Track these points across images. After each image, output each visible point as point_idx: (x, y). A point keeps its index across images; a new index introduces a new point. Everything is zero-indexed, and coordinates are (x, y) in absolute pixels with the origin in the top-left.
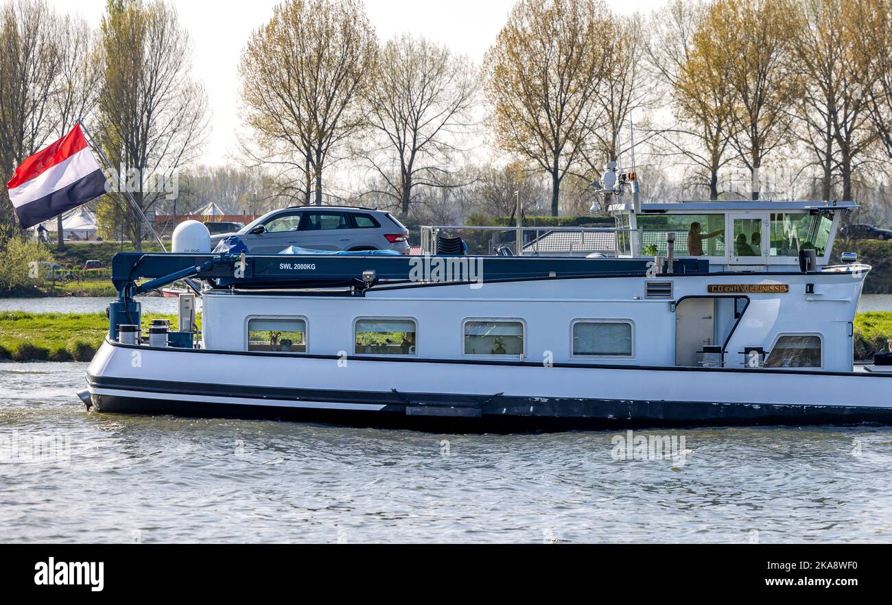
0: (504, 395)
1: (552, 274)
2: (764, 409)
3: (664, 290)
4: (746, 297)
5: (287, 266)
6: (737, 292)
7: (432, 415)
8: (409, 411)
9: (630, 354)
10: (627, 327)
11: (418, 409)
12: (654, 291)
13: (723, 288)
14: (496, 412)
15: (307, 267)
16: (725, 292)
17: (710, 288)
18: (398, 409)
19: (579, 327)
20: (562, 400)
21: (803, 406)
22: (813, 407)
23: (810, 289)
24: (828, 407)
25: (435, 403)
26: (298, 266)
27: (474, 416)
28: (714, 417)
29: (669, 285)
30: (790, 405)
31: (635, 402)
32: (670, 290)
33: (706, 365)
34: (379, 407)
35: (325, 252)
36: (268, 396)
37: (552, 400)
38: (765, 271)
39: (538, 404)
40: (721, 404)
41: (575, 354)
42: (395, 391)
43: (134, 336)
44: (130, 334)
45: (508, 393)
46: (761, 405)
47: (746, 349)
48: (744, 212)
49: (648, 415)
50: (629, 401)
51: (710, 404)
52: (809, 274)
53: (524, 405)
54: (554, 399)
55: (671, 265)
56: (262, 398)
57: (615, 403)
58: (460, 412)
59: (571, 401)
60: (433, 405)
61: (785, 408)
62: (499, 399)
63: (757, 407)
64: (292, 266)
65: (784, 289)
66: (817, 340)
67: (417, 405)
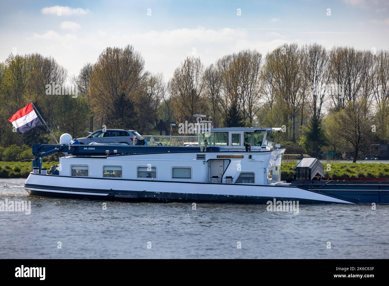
0: (146, 191)
1: (169, 152)
2: (231, 197)
3: (203, 157)
4: (230, 160)
5: (86, 148)
6: (226, 158)
7: (122, 197)
8: (116, 196)
9: (191, 178)
10: (189, 169)
11: (118, 195)
12: (199, 157)
13: (222, 156)
14: (143, 197)
15: (92, 149)
16: (222, 158)
17: (218, 157)
18: (112, 195)
19: (174, 169)
20: (164, 193)
21: (243, 196)
22: (246, 196)
23: (250, 157)
24: (252, 196)
25: (124, 193)
26: (90, 149)
27: (136, 198)
28: (214, 199)
29: (204, 155)
30: (239, 196)
31: (188, 194)
32: (204, 157)
33: (213, 182)
34: (106, 195)
35: (103, 144)
36: (73, 190)
37: (161, 193)
38: (242, 151)
39: (157, 194)
40: (216, 195)
41: (173, 178)
42: (111, 189)
43: (37, 170)
44: (36, 170)
45: (147, 191)
46: (230, 196)
47: (226, 177)
48: (235, 131)
49: (193, 199)
50: (186, 194)
51: (212, 195)
52: (249, 152)
53: (152, 194)
54: (162, 192)
55: (205, 149)
56: (71, 191)
57: (182, 194)
58: (131, 197)
59: (168, 193)
60: (123, 194)
61: (237, 197)
62: (144, 192)
63: (228, 196)
64: (88, 148)
65: (242, 157)
66: (253, 174)
67: (118, 194)
